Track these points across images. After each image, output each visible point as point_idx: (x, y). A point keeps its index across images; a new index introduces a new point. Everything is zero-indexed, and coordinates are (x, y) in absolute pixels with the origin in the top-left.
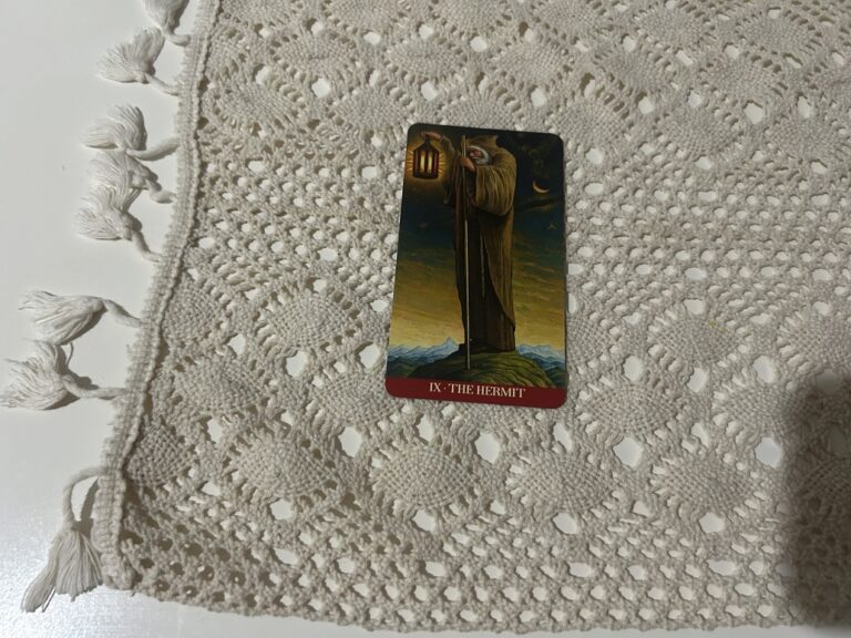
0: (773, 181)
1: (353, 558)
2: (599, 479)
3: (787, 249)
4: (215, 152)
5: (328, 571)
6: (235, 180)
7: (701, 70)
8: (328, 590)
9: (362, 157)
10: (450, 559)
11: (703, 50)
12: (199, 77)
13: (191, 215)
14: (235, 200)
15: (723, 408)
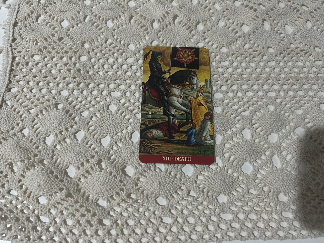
0: (252, 56)
1: (71, 219)
2: (175, 182)
3: (256, 84)
4: (19, 52)
5: (61, 225)
6: (27, 64)
7: (224, 12)
8: (61, 233)
9: (80, 53)
10: (112, 218)
11: (225, 3)
12: (14, 21)
13: (7, 78)
14: (26, 72)
15: (228, 151)
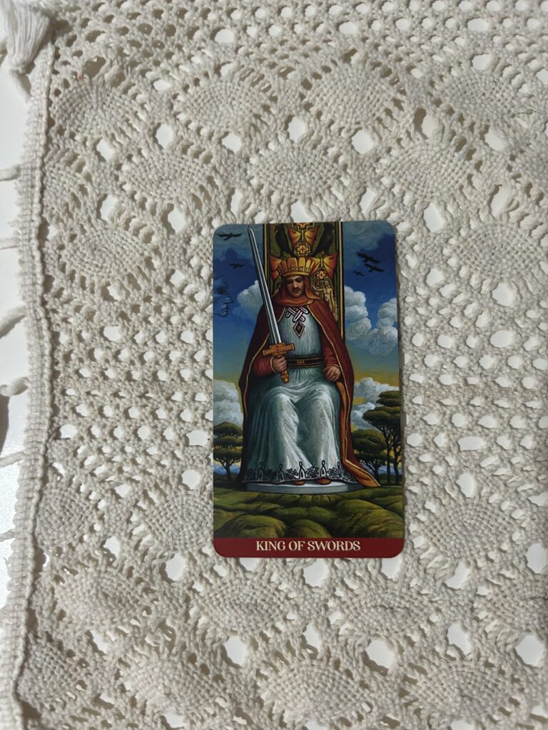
2: (500, 686)
13: (47, 401)
14: (92, 379)
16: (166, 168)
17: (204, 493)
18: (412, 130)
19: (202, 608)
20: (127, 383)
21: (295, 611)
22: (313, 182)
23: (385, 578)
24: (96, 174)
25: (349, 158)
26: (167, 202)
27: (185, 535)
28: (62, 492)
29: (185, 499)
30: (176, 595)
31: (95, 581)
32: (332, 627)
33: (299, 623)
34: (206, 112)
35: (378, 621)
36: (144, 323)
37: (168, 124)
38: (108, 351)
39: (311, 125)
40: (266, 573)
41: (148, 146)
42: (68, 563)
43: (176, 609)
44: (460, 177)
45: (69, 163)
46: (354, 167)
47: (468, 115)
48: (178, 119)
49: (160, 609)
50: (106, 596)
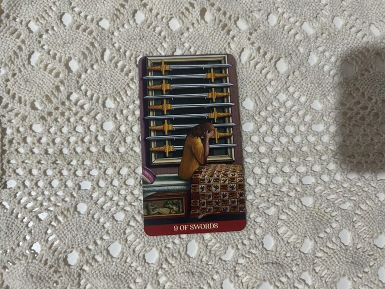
4: (10, 121)
6: (25, 140)
11: (319, 22)
14: (26, 153)
16: (67, 37)
17: (89, 215)
18: (199, 19)
19: (88, 280)
20: (45, 155)
21: (140, 277)
22: (148, 46)
23: (189, 257)
24: (27, 40)
25: (167, 33)
26: (68, 55)
27: (78, 239)
28: (7, 218)
29: (78, 219)
30: (72, 273)
31: (25, 268)
32: (161, 285)
33: (143, 284)
34: (89, 7)
35: (185, 280)
36: (55, 122)
37: (68, 13)
38: (35, 138)
39: (147, 15)
40: (124, 258)
41: (58, 25)
42: (11, 258)
43: (73, 281)
44: (224, 44)
45: (12, 34)
46: (170, 38)
47: (228, 11)
48: (74, 11)
49: (63, 281)
50: (32, 276)
